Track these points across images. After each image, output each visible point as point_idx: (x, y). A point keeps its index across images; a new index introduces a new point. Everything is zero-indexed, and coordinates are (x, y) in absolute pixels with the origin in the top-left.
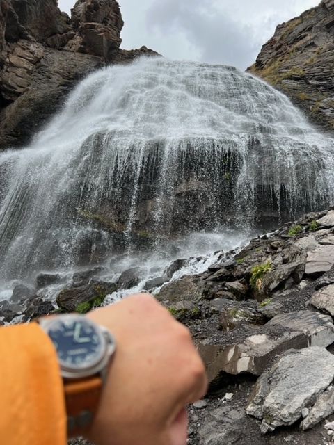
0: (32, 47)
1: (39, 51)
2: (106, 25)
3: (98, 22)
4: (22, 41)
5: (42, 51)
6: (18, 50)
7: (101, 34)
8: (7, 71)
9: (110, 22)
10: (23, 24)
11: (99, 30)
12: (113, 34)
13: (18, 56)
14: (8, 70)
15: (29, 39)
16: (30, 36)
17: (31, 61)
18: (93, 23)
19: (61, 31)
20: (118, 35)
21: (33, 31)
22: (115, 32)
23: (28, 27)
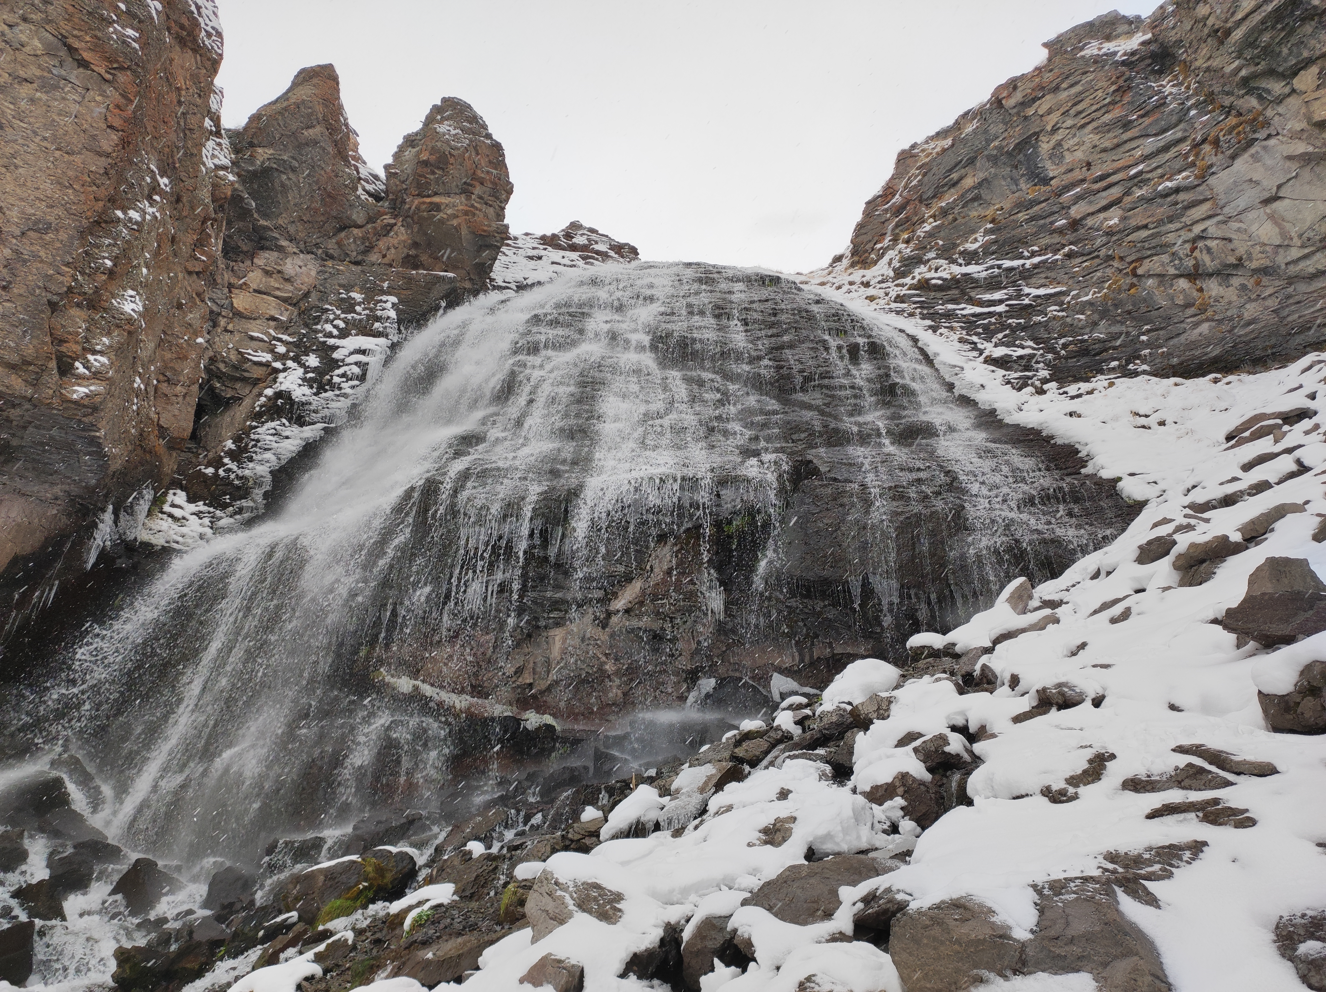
0: (290, 266)
1: (308, 275)
2: (468, 198)
3: (448, 194)
4: (266, 254)
5: (313, 273)
6: (255, 278)
7: (455, 222)
8: (226, 330)
9: (478, 190)
10: (266, 216)
11: (450, 212)
12: (486, 216)
13: (255, 291)
14: (230, 327)
15: (280, 249)
16: (284, 243)
17: (285, 300)
18: (436, 199)
19: (360, 222)
20: (500, 215)
21: (292, 229)
22: (491, 211)
23: (280, 221)
